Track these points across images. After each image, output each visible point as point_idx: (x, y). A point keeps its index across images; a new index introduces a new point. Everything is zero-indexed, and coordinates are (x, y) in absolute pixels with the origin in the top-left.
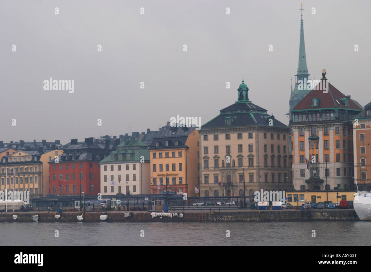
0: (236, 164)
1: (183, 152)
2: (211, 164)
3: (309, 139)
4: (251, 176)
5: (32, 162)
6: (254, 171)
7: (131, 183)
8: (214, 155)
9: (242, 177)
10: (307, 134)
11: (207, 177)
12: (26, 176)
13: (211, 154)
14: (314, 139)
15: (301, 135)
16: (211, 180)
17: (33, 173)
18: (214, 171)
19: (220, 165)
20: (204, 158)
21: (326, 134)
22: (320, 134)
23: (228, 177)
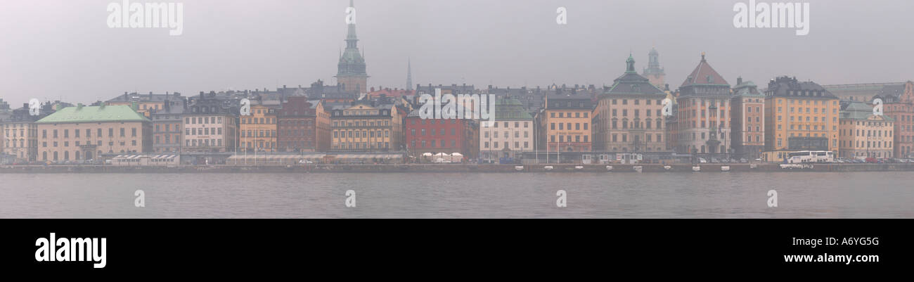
0: (645, 126)
1: (590, 114)
2: (620, 124)
3: (709, 108)
4: (659, 137)
5: (381, 116)
6: (662, 133)
7: (522, 140)
8: (622, 117)
9: (649, 137)
10: (708, 104)
11: (615, 137)
12: (373, 130)
13: (620, 116)
14: (713, 109)
15: (703, 104)
16: (620, 139)
17: (383, 128)
18: (623, 131)
19: (629, 126)
20: (612, 119)
21: (722, 105)
22: (718, 105)
23: (637, 137)
